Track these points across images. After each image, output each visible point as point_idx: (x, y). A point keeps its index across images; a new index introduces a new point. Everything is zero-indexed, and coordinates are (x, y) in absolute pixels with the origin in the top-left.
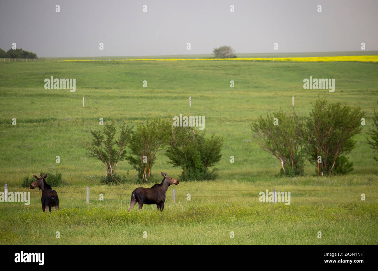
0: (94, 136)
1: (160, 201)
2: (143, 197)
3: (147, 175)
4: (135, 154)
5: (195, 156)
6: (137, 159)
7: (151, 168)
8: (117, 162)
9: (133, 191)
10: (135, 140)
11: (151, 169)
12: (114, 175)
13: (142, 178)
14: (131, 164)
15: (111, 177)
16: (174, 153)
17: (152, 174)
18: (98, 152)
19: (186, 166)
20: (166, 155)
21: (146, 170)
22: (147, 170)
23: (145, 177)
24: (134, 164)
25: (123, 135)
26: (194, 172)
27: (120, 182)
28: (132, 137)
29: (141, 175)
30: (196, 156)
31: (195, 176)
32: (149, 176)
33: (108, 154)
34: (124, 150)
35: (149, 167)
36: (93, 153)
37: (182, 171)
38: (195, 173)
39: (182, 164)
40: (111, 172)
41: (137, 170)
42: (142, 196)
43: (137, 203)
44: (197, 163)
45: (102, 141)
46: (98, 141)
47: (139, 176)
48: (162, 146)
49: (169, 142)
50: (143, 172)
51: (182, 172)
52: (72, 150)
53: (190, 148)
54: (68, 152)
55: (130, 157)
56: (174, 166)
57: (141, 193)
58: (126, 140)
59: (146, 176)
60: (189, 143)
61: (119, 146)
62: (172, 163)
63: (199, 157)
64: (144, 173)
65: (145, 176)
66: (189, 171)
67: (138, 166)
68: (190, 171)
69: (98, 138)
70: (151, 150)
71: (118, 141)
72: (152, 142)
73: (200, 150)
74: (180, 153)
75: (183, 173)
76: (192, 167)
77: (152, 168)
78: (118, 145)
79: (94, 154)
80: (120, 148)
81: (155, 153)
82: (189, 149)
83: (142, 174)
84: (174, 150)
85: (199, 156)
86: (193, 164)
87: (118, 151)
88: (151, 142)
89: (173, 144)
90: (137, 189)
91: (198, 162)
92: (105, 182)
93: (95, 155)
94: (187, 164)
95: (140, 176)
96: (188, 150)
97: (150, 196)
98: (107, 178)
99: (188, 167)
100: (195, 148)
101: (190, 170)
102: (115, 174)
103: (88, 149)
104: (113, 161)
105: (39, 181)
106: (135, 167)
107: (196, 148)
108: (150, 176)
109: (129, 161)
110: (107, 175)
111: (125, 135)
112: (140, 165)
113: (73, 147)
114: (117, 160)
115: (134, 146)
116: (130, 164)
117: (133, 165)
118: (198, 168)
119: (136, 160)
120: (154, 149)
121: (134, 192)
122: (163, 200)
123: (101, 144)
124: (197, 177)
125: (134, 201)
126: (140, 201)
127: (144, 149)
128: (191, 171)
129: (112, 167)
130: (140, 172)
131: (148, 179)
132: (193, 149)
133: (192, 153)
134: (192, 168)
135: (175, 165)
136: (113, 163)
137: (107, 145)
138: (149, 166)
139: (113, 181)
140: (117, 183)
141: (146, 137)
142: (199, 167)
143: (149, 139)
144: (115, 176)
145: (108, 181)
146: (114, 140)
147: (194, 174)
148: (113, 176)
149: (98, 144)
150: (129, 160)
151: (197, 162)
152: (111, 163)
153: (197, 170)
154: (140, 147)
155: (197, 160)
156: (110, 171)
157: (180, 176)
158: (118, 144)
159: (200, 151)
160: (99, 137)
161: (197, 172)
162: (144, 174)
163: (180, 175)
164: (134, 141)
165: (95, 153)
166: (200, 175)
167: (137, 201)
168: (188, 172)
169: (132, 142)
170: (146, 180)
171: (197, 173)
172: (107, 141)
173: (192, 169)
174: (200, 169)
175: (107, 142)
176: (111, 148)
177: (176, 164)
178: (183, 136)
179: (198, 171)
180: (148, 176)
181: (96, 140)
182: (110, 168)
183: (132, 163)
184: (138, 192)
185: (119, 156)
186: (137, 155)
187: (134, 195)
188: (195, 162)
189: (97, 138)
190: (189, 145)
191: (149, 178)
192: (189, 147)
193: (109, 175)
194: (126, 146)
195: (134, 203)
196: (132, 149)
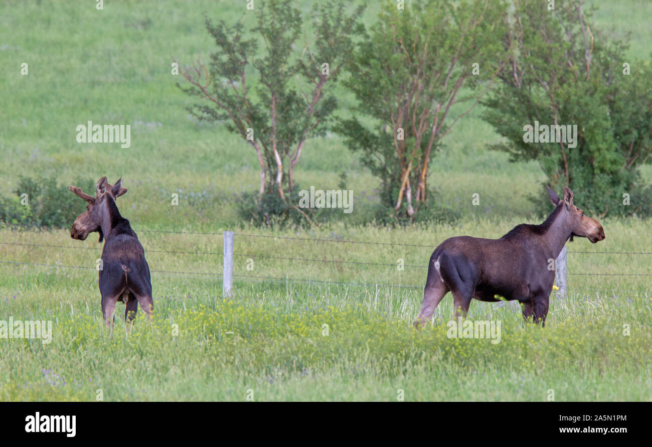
0: (219, 43)
1: (534, 288)
2: (472, 273)
3: (413, 195)
4: (369, 112)
5: (592, 123)
6: (376, 133)
7: (428, 167)
8: (301, 139)
9: (436, 251)
10: (372, 61)
11: (430, 170)
12: (290, 190)
13: (396, 204)
14: (352, 148)
15: (280, 197)
16: (513, 112)
17: (430, 188)
18: (231, 104)
19: (560, 160)
20: (484, 119)
21: (410, 174)
22: (413, 175)
23: (406, 201)
24: (365, 149)
25: (324, 41)
26: (590, 184)
27: (311, 217)
28: (357, 49)
29: (391, 192)
30: (596, 125)
31: (591, 201)
32: (421, 197)
33: (267, 112)
34: (326, 96)
35: (423, 162)
36: (212, 105)
37: (544, 178)
38: (592, 190)
39: (545, 154)
40: (279, 179)
41: (375, 172)
42: (469, 270)
43: (450, 293)
44: (599, 150)
45: (246, 62)
46: (233, 61)
47: (383, 196)
48: (471, 81)
49: (495, 69)
50: (396, 180)
51: (544, 184)
52: (97, 92)
53: (575, 95)
54: (86, 101)
55: (349, 122)
56: (511, 161)
57: (465, 257)
58: (335, 56)
59: (409, 195)
60: (573, 73)
61: (310, 82)
62: (507, 150)
63: (607, 129)
64: (404, 184)
65: (405, 196)
66: (570, 180)
67: (379, 159)
68: (575, 181)
69: (234, 52)
70: (431, 97)
71: (308, 64)
72: (436, 68)
73: (611, 104)
74: (537, 112)
75: (547, 186)
76: (583, 165)
77: (432, 167)
78: (305, 78)
79: (218, 108)
80: (313, 86)
81: (443, 111)
82: (573, 98)
83: (395, 189)
84: (517, 99)
85: (608, 124)
86: (585, 153)
87: (309, 100)
88: (430, 68)
89: (511, 74)
90: (450, 242)
91: (603, 146)
92: (257, 217)
93: (220, 112)
94: (561, 153)
95: (388, 198)
96: (567, 101)
97: (495, 270)
98: (264, 201)
99: (566, 166)
100: (592, 95)
101: (574, 175)
102: (292, 185)
103: (192, 89)
104: (289, 137)
105: (94, 209)
106: (368, 160)
107: (597, 96)
108: (423, 195)
109: (346, 139)
110: (262, 190)
111: (332, 40)
112: (388, 154)
113: (99, 83)
114: (301, 133)
115: (364, 83)
116: (350, 148)
117: (361, 153)
118: (602, 170)
119: (373, 137)
120: (442, 95)
121: (440, 252)
122: (544, 287)
123: (242, 74)
124: (598, 204)
125: (437, 287)
126: (461, 285)
127: (403, 93)
128: (579, 182)
129: (282, 159)
130: (389, 180)
131: (419, 207)
132: (587, 98)
133: (584, 113)
134: (582, 168)
135: (516, 156)
136: (285, 146)
137: (267, 76)
138: (423, 157)
139: (287, 212)
140: (302, 220)
141: (412, 48)
142: (608, 166)
143: (423, 54)
144: (294, 193)
145: (266, 214)
146: (292, 61)
147: (589, 192)
148: (285, 191)
149: (233, 70)
150: (346, 134)
151: (601, 146)
152: (278, 144)
153: (602, 175)
154: (390, 87)
155: (599, 138)
156: (274, 177)
157: (531, 199)
158: (305, 74)
159: (611, 108)
160: (237, 44)
161: (600, 184)
162: (403, 189)
163: (536, 195)
164: (365, 63)
165: (219, 106)
166: (611, 197)
167: (450, 285)
168: (567, 183)
169: (359, 65)
170: (411, 211)
171: (600, 188)
172: (267, 59)
173: (583, 172)
174: (612, 173)
175: (266, 63)
176: (282, 86)
177: (520, 152)
178: (548, 51)
179: (602, 180)
180: (418, 199)
181: (225, 58)
182: (275, 164)
183: (358, 145)
184: (453, 252)
185: (308, 118)
186: (377, 114)
187: (437, 264)
188: (593, 147)
189: (229, 49)
190: (573, 84)
191: (422, 204)
192: (573, 90)
193: (271, 189)
194: (335, 80)
195: (435, 293)
196: (358, 92)
